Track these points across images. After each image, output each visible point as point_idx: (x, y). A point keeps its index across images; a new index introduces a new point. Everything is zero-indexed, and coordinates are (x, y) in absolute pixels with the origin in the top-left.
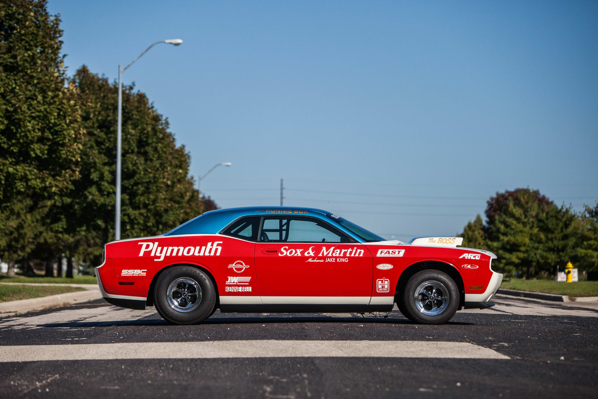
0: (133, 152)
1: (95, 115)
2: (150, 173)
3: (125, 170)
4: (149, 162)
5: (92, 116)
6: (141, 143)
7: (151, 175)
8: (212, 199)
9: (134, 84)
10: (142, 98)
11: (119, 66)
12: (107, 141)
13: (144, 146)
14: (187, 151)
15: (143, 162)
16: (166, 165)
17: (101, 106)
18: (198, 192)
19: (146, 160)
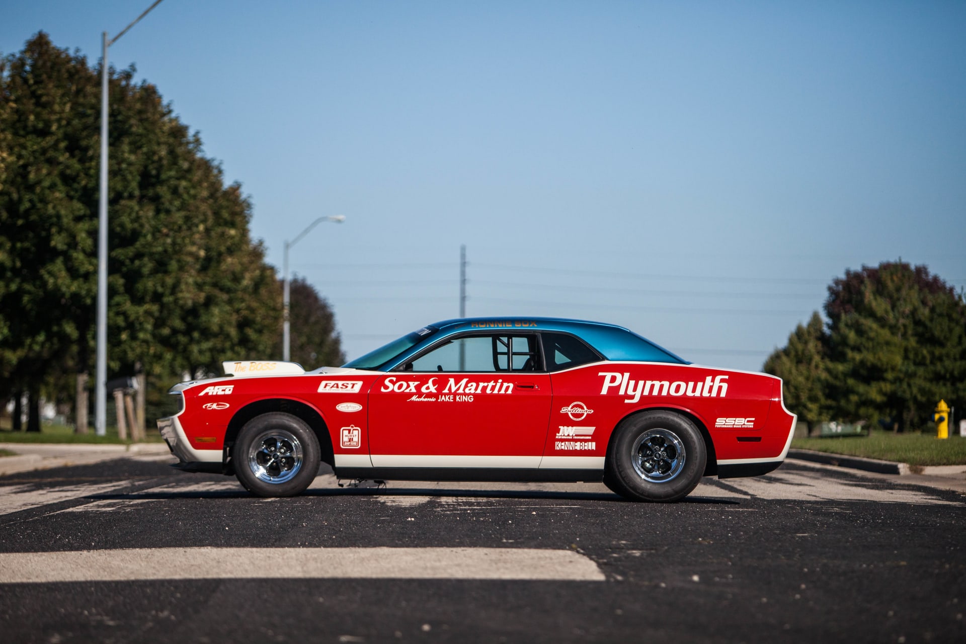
0: (131, 197)
1: (59, 127)
2: (167, 235)
3: (118, 229)
4: (162, 216)
5: (54, 127)
6: (148, 180)
7: (169, 241)
8: (309, 282)
9: (133, 67)
10: (149, 94)
11: (104, 35)
12: (82, 175)
13: (153, 185)
14: (244, 193)
15: (151, 214)
16: (196, 221)
17: (72, 108)
18: (272, 269)
19: (158, 211)
